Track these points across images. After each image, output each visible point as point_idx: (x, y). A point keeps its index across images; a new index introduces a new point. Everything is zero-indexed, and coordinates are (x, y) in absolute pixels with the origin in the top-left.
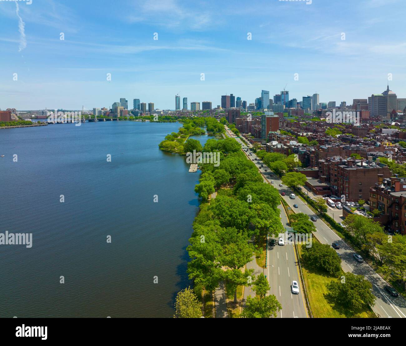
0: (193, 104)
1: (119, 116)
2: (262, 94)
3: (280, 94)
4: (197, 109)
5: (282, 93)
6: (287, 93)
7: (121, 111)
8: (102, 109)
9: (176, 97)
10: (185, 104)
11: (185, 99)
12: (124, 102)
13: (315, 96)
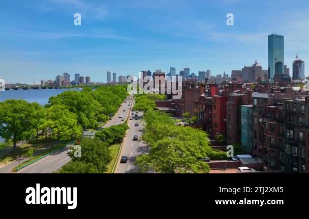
0: (120, 77)
1: (61, 85)
2: (171, 70)
3: (183, 70)
4: (123, 81)
5: (185, 69)
6: (188, 69)
7: (62, 82)
8: (49, 81)
9: (108, 72)
10: (114, 78)
11: (114, 74)
12: (67, 75)
13: (208, 71)
